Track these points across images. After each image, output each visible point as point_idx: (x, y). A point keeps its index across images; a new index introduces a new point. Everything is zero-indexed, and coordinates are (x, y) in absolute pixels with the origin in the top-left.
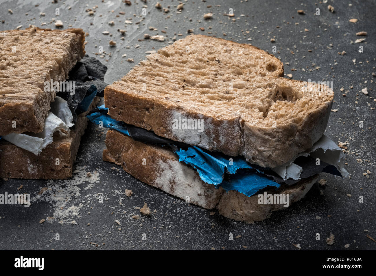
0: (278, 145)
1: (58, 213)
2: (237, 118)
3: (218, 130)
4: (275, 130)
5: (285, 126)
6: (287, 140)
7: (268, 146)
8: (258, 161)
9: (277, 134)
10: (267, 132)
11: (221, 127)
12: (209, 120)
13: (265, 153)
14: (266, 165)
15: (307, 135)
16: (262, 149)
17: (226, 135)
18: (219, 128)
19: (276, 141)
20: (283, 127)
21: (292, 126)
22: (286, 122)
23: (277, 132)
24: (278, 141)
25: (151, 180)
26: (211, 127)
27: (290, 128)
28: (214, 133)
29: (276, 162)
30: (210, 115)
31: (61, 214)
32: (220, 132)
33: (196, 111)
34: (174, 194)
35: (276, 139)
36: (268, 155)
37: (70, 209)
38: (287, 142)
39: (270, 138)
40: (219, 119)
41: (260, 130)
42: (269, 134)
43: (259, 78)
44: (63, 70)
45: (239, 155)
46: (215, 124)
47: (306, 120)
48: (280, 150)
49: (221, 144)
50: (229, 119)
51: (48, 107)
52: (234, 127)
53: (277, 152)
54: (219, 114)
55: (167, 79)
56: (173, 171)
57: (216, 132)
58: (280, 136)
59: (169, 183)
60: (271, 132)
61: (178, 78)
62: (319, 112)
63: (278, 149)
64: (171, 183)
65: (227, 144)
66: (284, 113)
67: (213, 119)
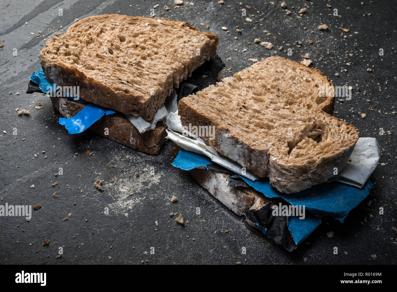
0: (293, 178)
1: (120, 203)
2: (267, 149)
3: (251, 156)
4: (291, 167)
5: (300, 166)
6: (301, 175)
7: (284, 178)
8: (276, 187)
9: (293, 171)
10: (285, 168)
11: (254, 154)
12: (245, 147)
13: (282, 182)
14: (282, 191)
15: (319, 173)
16: (280, 179)
17: (257, 161)
18: (252, 155)
19: (291, 176)
20: (298, 167)
21: (305, 166)
22: (301, 162)
23: (293, 169)
24: (293, 176)
25: (202, 182)
26: (246, 151)
27: (304, 168)
28: (248, 157)
29: (291, 191)
30: (247, 143)
31: (121, 204)
32: (252, 157)
33: (238, 137)
34: (216, 197)
35: (291, 174)
36: (284, 184)
37: (128, 202)
38: (301, 177)
39: (287, 173)
40: (252, 148)
41: (279, 165)
42: (286, 170)
43: (304, 110)
44: (187, 70)
45: (266, 176)
46: (249, 151)
47: (319, 163)
48: (294, 182)
49: (253, 166)
50: (260, 149)
51: (163, 101)
52: (263, 156)
53: (291, 183)
54: (254, 143)
55: (231, 100)
56: (217, 180)
57: (250, 157)
58: (295, 173)
59: (214, 188)
60: (287, 168)
61: (240, 100)
62: (332, 157)
63: (292, 181)
64: (215, 189)
65: (257, 167)
66: (304, 153)
67: (249, 147)
